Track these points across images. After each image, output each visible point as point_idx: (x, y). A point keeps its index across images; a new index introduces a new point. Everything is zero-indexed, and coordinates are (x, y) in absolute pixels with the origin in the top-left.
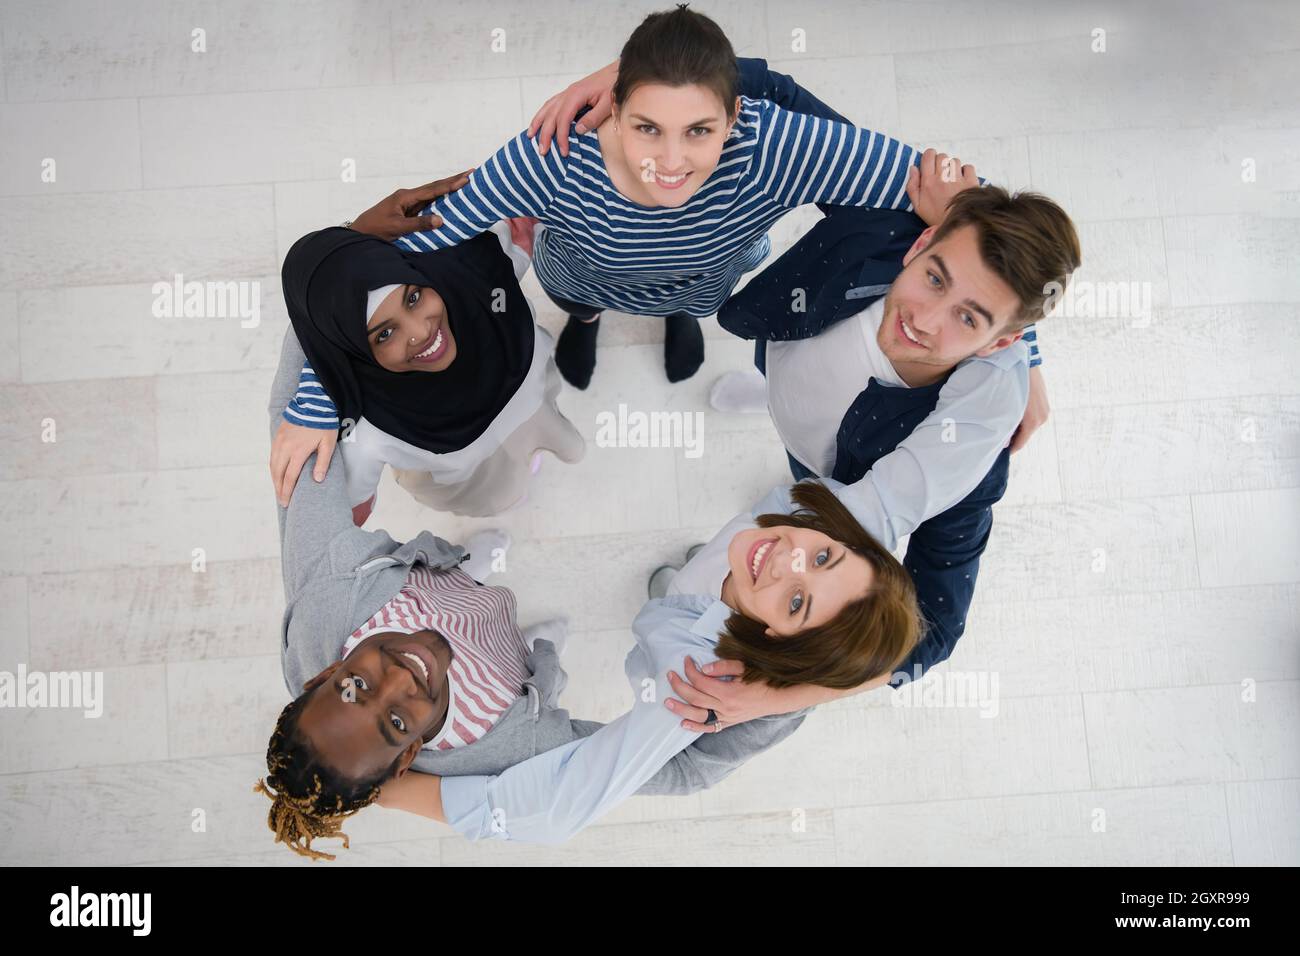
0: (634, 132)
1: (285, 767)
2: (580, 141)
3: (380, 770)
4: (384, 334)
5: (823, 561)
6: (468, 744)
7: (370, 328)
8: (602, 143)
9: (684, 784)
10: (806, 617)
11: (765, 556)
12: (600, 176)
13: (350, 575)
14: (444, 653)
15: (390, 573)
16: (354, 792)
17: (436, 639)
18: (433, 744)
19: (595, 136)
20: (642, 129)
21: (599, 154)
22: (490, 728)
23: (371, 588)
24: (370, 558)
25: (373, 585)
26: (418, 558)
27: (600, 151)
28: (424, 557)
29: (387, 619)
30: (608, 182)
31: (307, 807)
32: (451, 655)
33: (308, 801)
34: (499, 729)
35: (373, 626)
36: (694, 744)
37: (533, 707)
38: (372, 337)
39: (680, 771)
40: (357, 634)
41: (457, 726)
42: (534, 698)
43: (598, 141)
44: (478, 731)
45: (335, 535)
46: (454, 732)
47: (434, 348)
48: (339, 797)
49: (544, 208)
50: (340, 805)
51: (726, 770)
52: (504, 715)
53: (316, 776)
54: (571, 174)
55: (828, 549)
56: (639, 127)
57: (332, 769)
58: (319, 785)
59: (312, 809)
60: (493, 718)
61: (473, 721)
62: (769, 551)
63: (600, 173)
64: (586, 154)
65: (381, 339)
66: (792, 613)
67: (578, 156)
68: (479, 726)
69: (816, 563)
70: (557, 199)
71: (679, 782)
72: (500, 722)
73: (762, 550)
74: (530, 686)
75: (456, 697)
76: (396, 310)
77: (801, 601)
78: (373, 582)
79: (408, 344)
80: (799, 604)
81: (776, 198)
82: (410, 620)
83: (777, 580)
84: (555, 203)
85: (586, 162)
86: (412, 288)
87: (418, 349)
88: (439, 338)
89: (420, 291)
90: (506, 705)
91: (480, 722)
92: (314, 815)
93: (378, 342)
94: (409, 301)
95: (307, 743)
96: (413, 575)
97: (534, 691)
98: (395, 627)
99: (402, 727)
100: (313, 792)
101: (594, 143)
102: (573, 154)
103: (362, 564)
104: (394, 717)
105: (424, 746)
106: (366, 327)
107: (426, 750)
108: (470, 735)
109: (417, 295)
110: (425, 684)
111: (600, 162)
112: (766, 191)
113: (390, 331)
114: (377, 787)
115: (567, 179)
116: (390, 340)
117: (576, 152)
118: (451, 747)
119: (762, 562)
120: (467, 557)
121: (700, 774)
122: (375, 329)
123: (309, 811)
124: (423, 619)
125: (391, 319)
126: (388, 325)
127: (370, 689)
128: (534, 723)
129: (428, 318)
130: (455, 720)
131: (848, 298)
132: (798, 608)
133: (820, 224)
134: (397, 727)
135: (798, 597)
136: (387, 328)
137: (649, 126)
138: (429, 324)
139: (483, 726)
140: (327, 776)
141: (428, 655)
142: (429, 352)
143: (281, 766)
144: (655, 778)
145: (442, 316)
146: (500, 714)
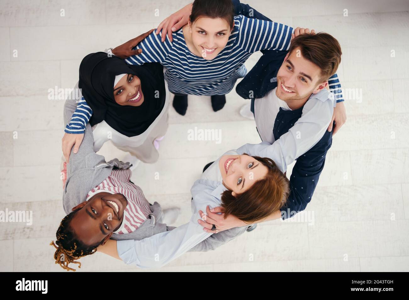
0: (197, 33)
1: (63, 239)
2: (177, 35)
3: (98, 243)
4: (119, 92)
5: (251, 167)
6: (129, 233)
7: (115, 89)
8: (185, 35)
9: (206, 248)
10: (243, 186)
11: (230, 164)
12: (184, 47)
13: (93, 169)
14: (125, 202)
15: (106, 169)
16: (87, 249)
17: (122, 197)
18: (117, 232)
19: (182, 33)
20: (200, 32)
21: (183, 39)
22: (137, 228)
23: (99, 175)
24: (99, 163)
25: (100, 173)
26: (115, 165)
27: (184, 38)
28: (117, 165)
29: (104, 187)
30: (187, 49)
31: (70, 254)
32: (127, 203)
33: (71, 252)
34: (141, 229)
35: (99, 189)
36: (211, 236)
37: (153, 222)
38: (115, 92)
39: (205, 245)
40: (93, 191)
41: (126, 226)
42: (153, 219)
43: (183, 35)
44: (133, 229)
45: (88, 154)
46: (125, 229)
47: (137, 97)
48: (82, 251)
49: (164, 58)
50: (82, 253)
51: (221, 244)
52: (142, 224)
53: (75, 243)
54: (174, 46)
55: (253, 163)
56: (199, 32)
57: (81, 241)
58: (76, 247)
59: (72, 254)
60: (138, 225)
61: (131, 225)
62: (232, 162)
63: (184, 46)
64: (179, 39)
65: (119, 93)
66: (238, 184)
67: (176, 40)
68: (133, 227)
69: (248, 167)
70: (169, 55)
71: (204, 248)
72: (141, 226)
73: (230, 162)
74: (152, 215)
75: (126, 217)
76: (124, 83)
77: (242, 180)
78: (100, 172)
79: (128, 96)
80: (240, 182)
81: (246, 50)
82: (112, 188)
83: (233, 172)
84: (168, 56)
85: (179, 42)
86: (130, 75)
87: (130, 97)
88: (139, 94)
89: (133, 77)
90: (143, 221)
91: (134, 226)
92: (72, 256)
93: (117, 94)
94: (129, 80)
95: (73, 231)
96: (113, 172)
97: (153, 217)
98: (106, 190)
99: (108, 228)
100: (73, 249)
101: (182, 36)
102: (175, 39)
103: (97, 165)
104: (105, 224)
105: (114, 232)
106: (113, 88)
107: (114, 233)
108: (130, 230)
109: (132, 78)
110: (117, 214)
111: (184, 42)
112: (242, 48)
113: (122, 91)
114: (96, 248)
115: (173, 48)
116: (121, 94)
117: (176, 39)
118: (123, 233)
119: (229, 166)
120: (132, 165)
121: (211, 245)
122: (116, 89)
123: (70, 255)
124: (116, 189)
125: (123, 86)
126: (121, 88)
127: (97, 214)
128: (153, 227)
129: (135, 86)
130: (125, 224)
131: (271, 82)
132: (240, 183)
133: (262, 57)
134: (106, 228)
135: (241, 179)
136: (121, 89)
137: (202, 31)
138: (136, 88)
139: (135, 227)
140: (79, 244)
141: (119, 203)
142: (135, 99)
143: (62, 238)
144: (195, 247)
145: (139, 86)
146: (141, 223)
